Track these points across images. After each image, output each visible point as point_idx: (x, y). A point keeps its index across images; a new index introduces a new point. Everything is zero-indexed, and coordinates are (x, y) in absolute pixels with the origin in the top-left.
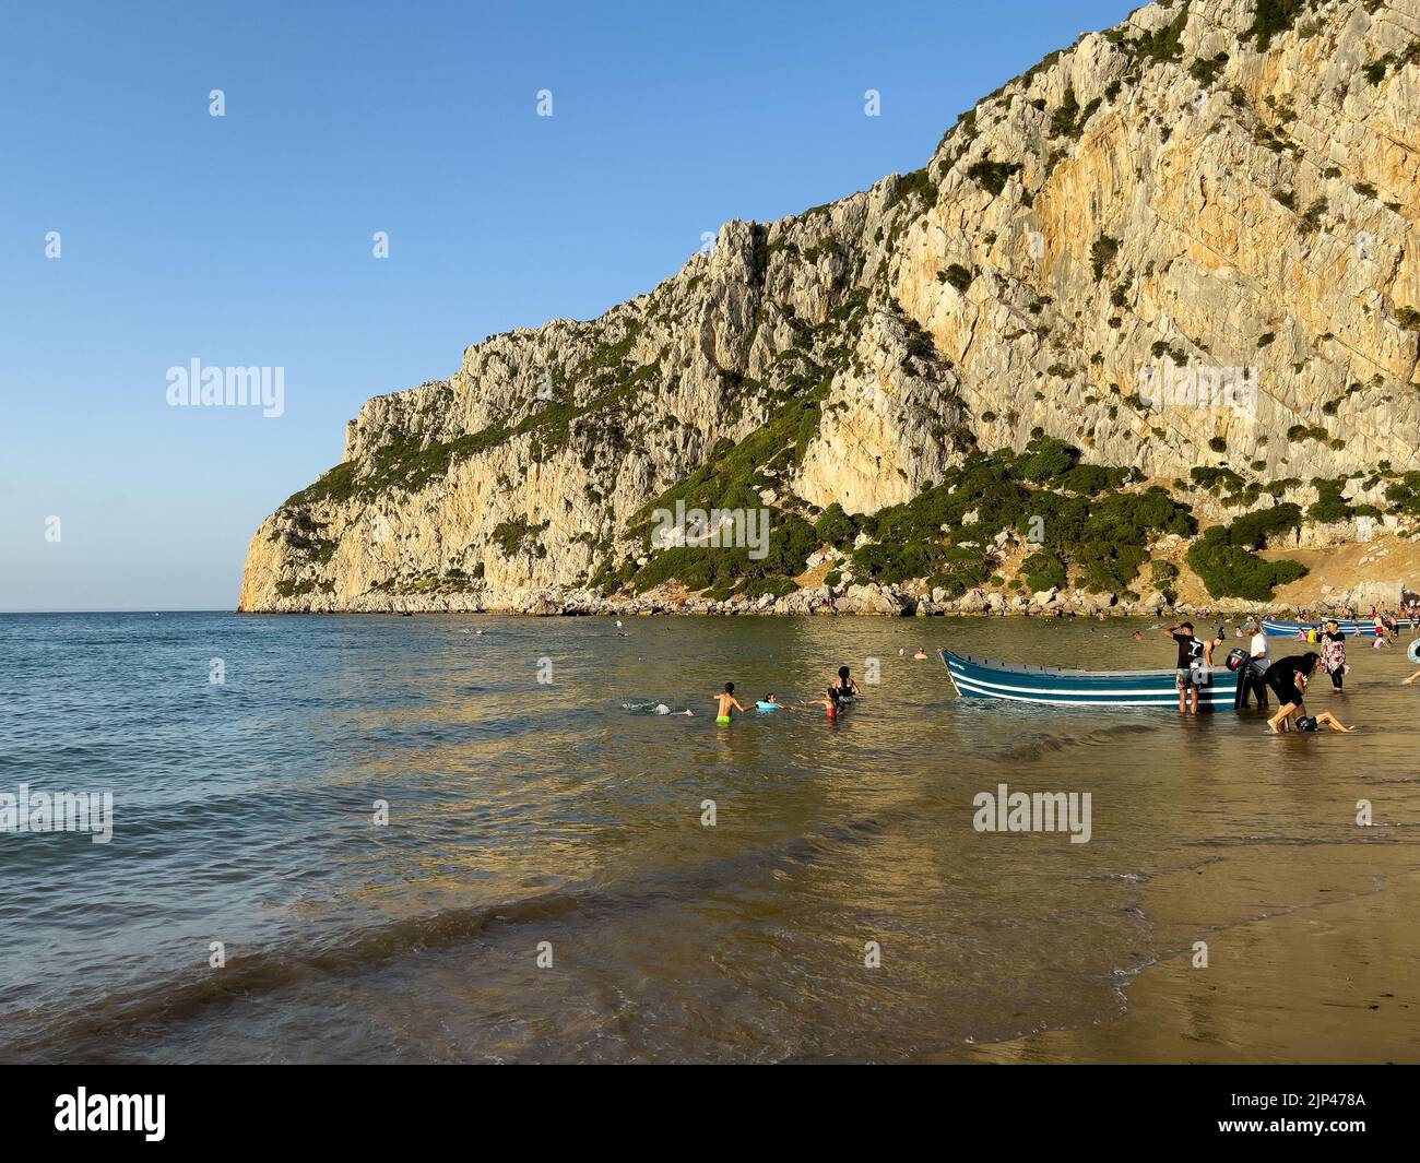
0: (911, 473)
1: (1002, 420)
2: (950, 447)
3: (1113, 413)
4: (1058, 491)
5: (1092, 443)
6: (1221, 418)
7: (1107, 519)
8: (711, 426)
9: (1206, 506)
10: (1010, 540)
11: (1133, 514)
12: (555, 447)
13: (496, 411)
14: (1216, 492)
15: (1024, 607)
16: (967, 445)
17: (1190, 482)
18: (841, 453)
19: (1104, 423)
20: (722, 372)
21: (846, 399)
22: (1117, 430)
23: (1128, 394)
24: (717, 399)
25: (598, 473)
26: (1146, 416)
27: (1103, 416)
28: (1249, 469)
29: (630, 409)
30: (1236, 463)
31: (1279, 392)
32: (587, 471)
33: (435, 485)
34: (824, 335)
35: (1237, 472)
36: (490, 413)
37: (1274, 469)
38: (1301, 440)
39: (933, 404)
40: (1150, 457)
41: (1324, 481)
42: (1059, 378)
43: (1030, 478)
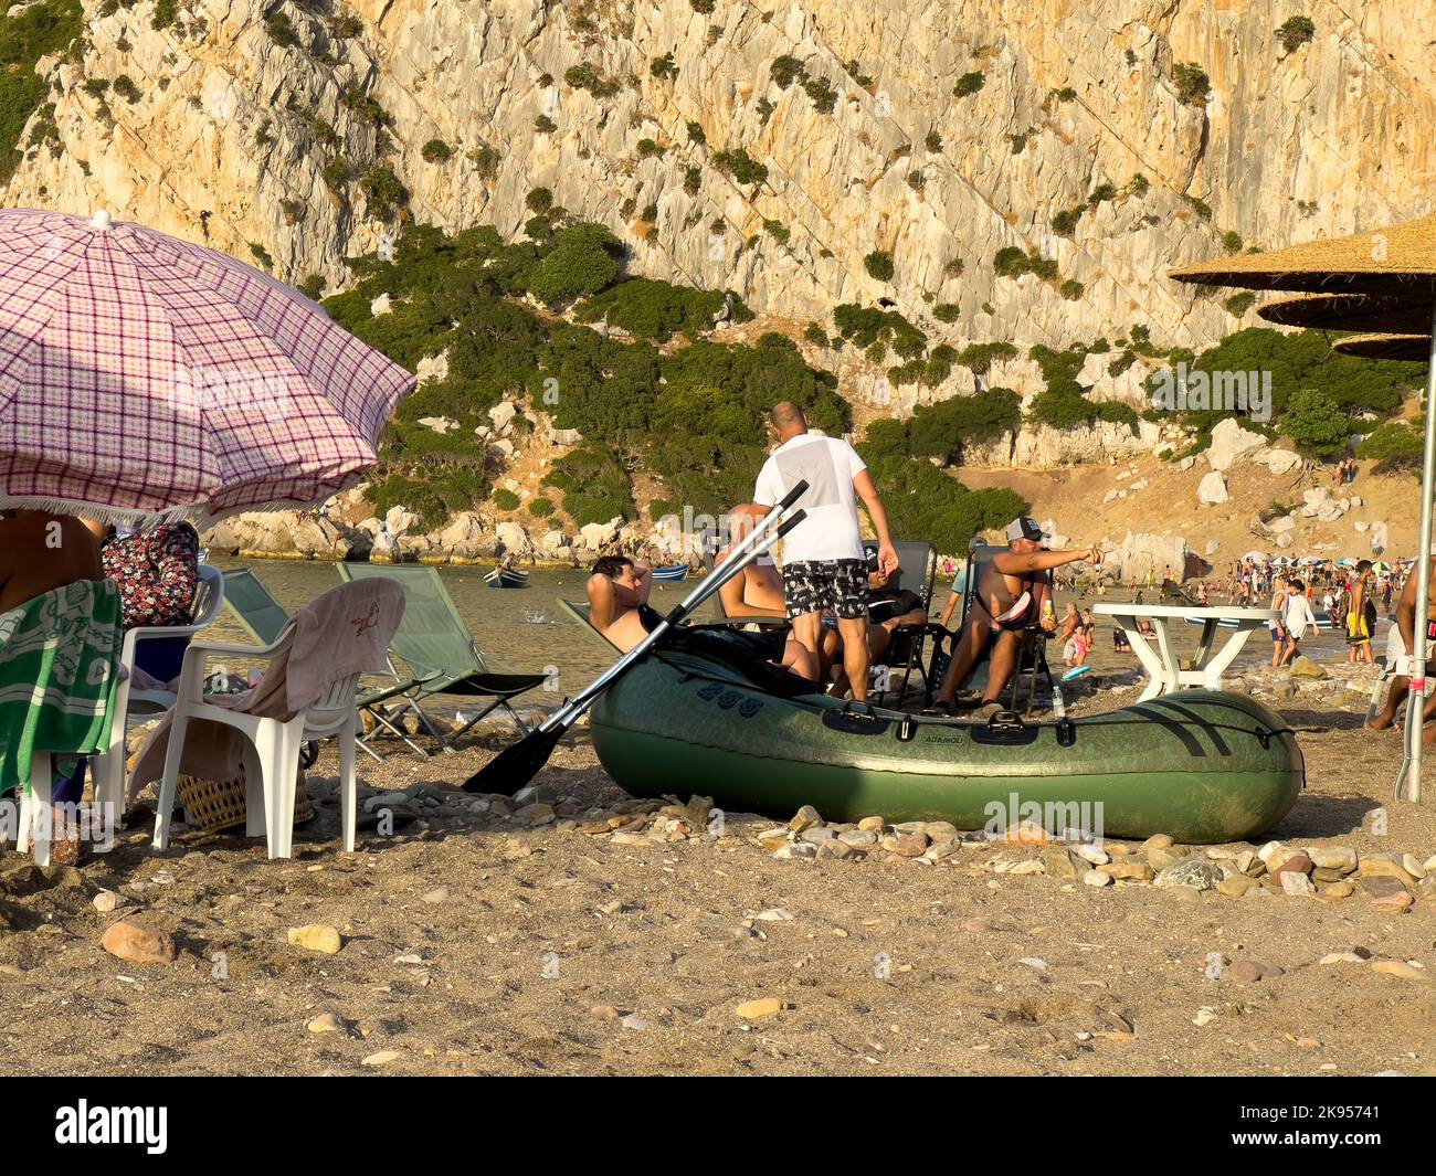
0: (281, 258)
1: (463, 163)
2: (360, 207)
3: (693, 181)
4: (598, 327)
5: (652, 236)
6: (887, 217)
7: (699, 391)
9: (862, 380)
10: (518, 420)
11: (744, 386)
14: (877, 355)
15: (565, 551)
16: (393, 206)
17: (832, 332)
19: (673, 198)
21: (132, 72)
22: (699, 216)
23: (720, 147)
26: (754, 196)
27: (673, 184)
28: (929, 317)
30: (910, 305)
31: (981, 182)
35: (912, 321)
37: (971, 321)
38: (1015, 276)
39: (326, 110)
40: (758, 276)
41: (1053, 354)
42: (584, 94)
43: (541, 297)
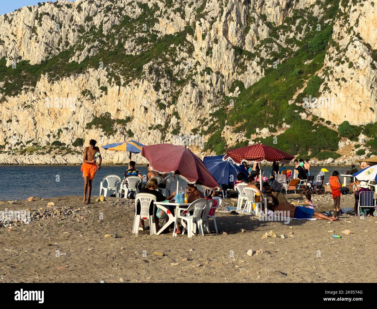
0: (376, 110)
8: (229, 74)
12: (131, 78)
13: (49, 49)
18: (344, 100)
20: (234, 47)
21: (345, 77)
24: (233, 60)
25: (163, 94)
29: (173, 60)
32: (157, 92)
33: (30, 93)
34: (284, 32)
36: (46, 50)
